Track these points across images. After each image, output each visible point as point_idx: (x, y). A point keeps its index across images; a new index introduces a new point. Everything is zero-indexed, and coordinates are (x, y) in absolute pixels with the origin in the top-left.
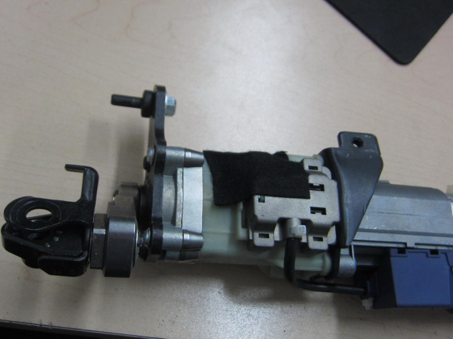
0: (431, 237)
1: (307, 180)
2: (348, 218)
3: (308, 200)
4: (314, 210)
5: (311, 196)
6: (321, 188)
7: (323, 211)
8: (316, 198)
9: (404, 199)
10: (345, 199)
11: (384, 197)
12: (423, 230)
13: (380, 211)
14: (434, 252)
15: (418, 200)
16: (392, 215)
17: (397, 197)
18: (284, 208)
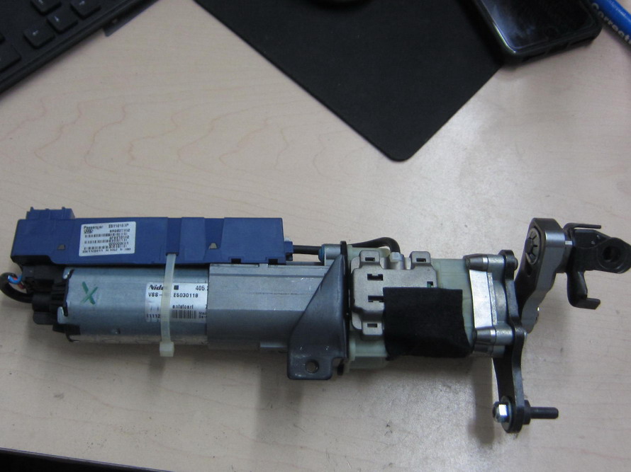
0: (239, 273)
1: (385, 304)
2: (339, 279)
3: (385, 286)
4: (380, 277)
5: (382, 291)
6: (372, 299)
7: (370, 277)
8: (377, 288)
9: (266, 309)
10: (340, 297)
11: (287, 309)
12: (247, 279)
13: (294, 296)
14: (236, 261)
15: (248, 308)
16: (282, 292)
17: (274, 311)
18: (409, 278)
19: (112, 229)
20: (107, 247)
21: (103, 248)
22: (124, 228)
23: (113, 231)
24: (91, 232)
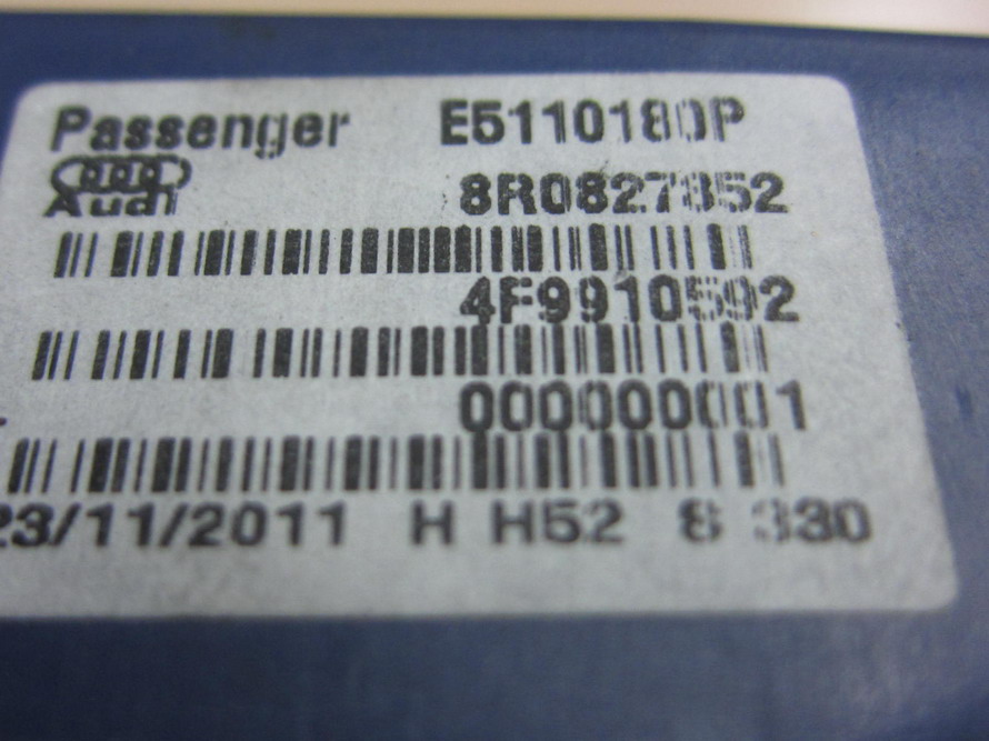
19: (491, 161)
20: (422, 459)
21: (359, 463)
22: (683, 156)
23: (517, 189)
24: (151, 192)
